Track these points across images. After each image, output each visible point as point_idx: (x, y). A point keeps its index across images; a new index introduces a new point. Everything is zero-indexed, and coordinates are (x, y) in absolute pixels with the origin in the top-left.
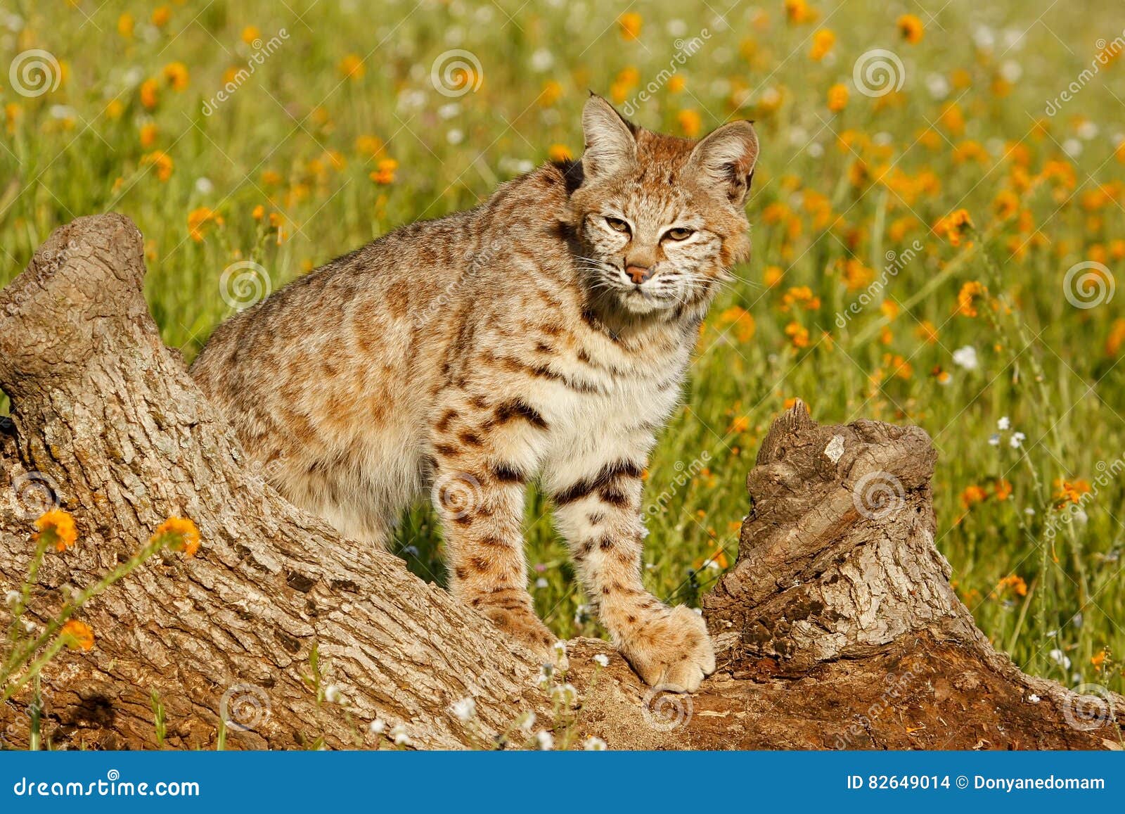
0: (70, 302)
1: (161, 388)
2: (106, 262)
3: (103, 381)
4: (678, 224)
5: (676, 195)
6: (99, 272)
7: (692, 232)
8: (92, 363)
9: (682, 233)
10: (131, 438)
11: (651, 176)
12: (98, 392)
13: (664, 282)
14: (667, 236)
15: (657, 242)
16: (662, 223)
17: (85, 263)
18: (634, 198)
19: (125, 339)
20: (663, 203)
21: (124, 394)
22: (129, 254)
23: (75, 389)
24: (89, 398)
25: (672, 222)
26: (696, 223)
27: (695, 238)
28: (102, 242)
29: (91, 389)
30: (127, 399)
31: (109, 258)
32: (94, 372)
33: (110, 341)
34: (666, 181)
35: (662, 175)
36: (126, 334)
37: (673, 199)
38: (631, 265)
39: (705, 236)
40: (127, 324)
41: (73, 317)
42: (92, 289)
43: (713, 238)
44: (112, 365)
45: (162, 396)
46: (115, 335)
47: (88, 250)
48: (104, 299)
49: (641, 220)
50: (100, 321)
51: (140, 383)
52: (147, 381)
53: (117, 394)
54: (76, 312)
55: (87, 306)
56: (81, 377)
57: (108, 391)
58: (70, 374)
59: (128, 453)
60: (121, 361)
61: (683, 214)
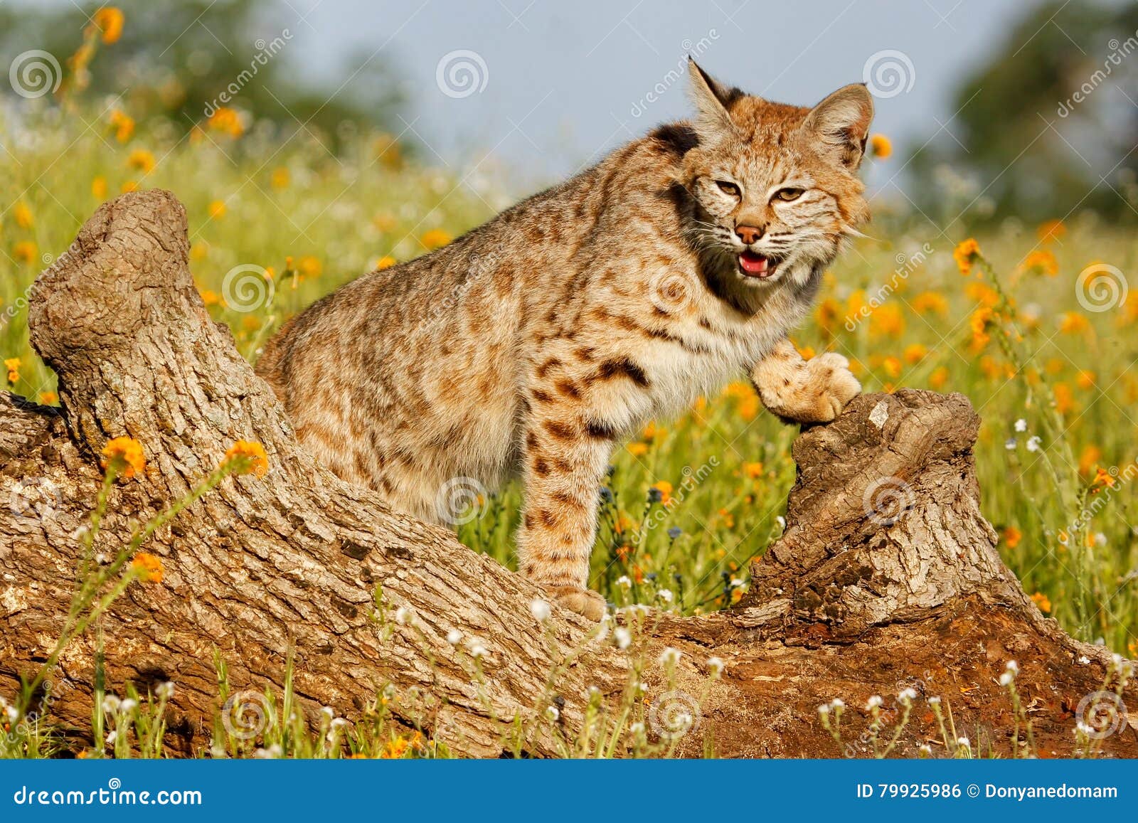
0: (117, 272)
1: (210, 360)
2: (152, 234)
3: (152, 353)
4: (787, 184)
5: (784, 155)
6: (145, 243)
7: (802, 191)
8: (141, 334)
9: (793, 193)
10: (182, 409)
11: (760, 139)
12: (148, 364)
13: (775, 241)
14: (777, 196)
15: (767, 202)
16: (771, 183)
17: (131, 234)
18: (743, 159)
19: (173, 311)
20: (772, 163)
21: (173, 365)
22: (174, 227)
23: (125, 362)
24: (139, 370)
25: (781, 182)
26: (806, 182)
27: (805, 197)
28: (148, 214)
29: (141, 361)
30: (176, 370)
31: (155, 229)
32: (143, 344)
33: (158, 312)
34: (775, 142)
35: (770, 136)
36: (174, 305)
37: (782, 159)
38: (741, 225)
39: (817, 194)
40: (174, 295)
41: (121, 287)
42: (139, 259)
43: (824, 198)
44: (161, 337)
45: (212, 367)
46: (163, 306)
47: (133, 222)
48: (152, 269)
49: (749, 181)
50: (147, 291)
51: (188, 354)
52: (196, 353)
53: (166, 365)
54: (124, 282)
55: (134, 277)
56: (131, 349)
57: (158, 362)
58: (119, 346)
59: (180, 424)
60: (170, 332)
61: (792, 173)
